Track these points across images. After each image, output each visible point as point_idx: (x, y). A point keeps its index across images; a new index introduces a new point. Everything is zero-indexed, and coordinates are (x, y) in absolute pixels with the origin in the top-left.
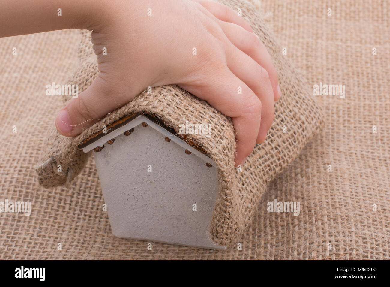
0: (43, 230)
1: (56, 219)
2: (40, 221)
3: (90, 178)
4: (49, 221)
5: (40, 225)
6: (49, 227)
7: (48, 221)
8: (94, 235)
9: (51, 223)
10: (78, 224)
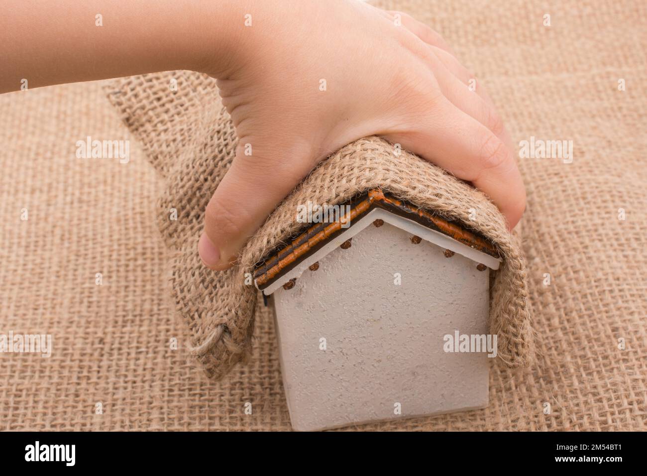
0: (59, 416)
1: (77, 396)
2: (51, 403)
3: (125, 330)
4: (67, 401)
5: (53, 408)
6: (69, 409)
7: (64, 402)
8: (146, 410)
9: (71, 403)
10: (115, 397)
